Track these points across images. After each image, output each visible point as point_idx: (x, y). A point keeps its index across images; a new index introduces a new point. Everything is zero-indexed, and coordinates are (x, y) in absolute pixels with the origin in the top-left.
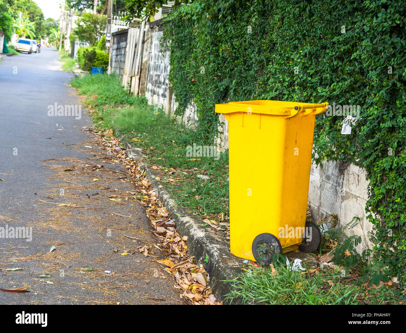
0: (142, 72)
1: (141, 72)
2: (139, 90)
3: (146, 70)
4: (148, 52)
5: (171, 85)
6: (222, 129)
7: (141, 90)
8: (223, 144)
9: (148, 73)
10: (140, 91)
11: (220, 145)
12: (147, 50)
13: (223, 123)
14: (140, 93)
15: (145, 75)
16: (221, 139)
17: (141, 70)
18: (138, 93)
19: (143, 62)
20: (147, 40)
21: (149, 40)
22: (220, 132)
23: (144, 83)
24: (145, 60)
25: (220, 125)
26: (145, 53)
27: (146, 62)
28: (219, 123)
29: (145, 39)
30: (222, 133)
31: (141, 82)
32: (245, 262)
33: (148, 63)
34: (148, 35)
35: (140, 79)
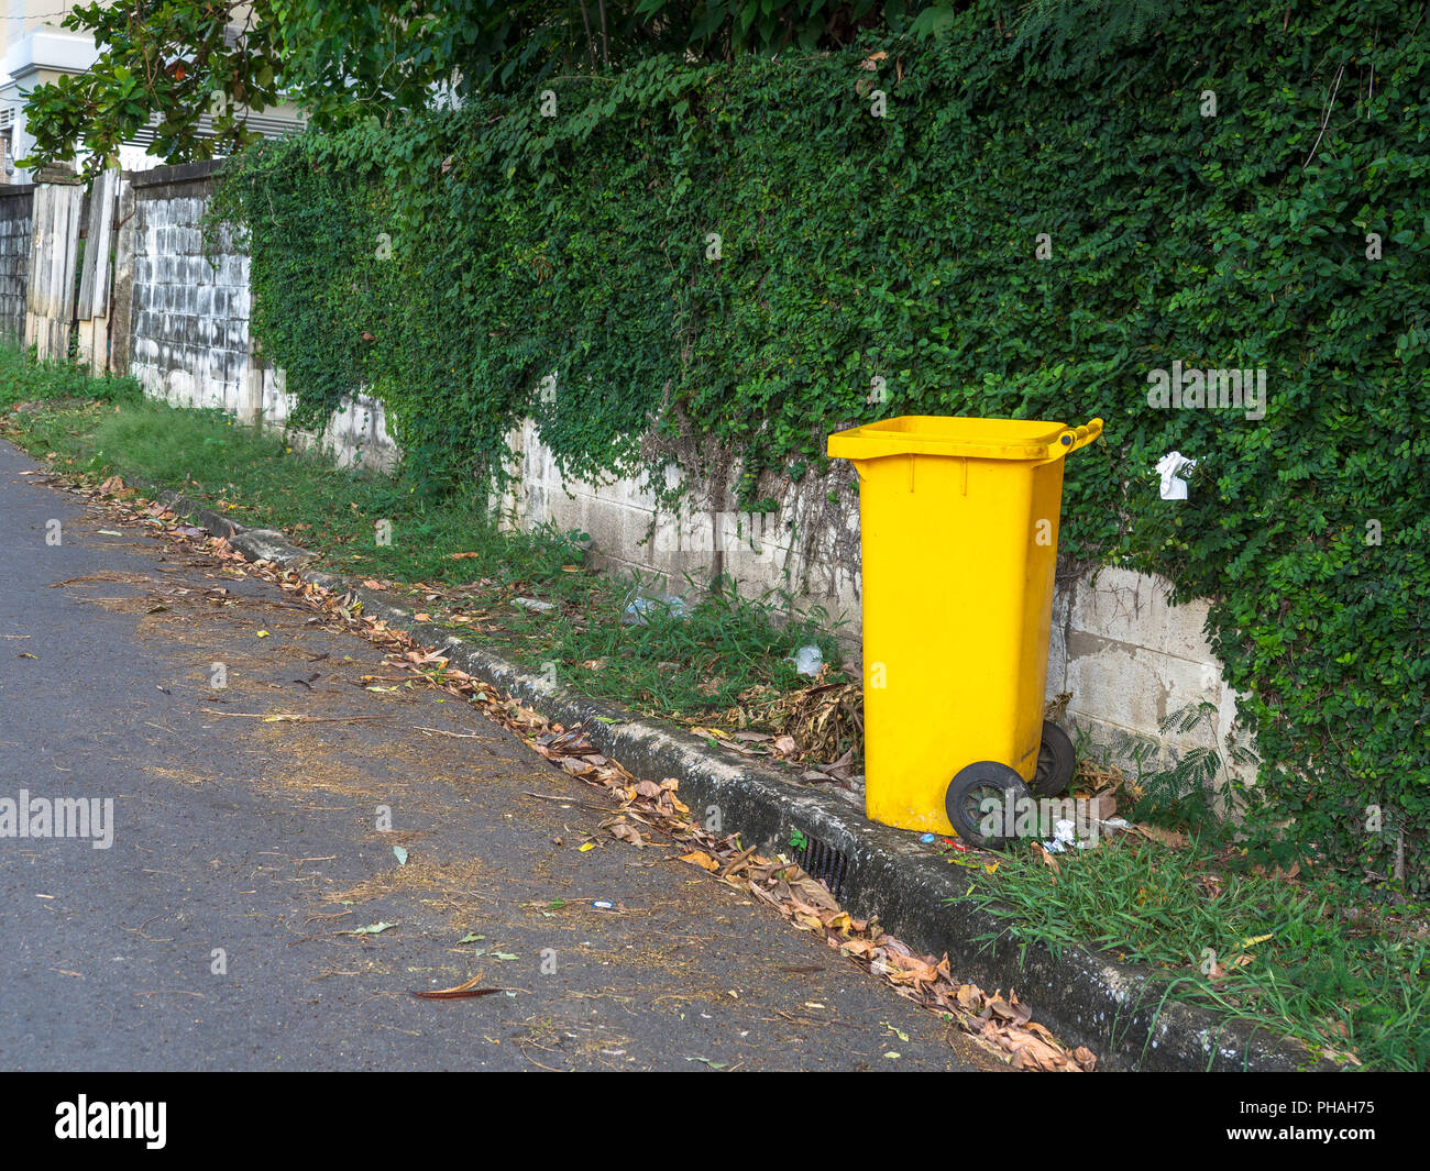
0: (117, 307)
1: (112, 309)
2: (108, 359)
3: (127, 303)
4: (130, 254)
5: (260, 347)
6: (516, 469)
7: (115, 358)
8: (521, 508)
9: (135, 314)
10: (112, 360)
11: (514, 511)
12: (126, 249)
13: (518, 453)
14: (112, 367)
15: (125, 318)
16: (515, 495)
17: (113, 302)
18: (108, 368)
19: (118, 280)
20: (125, 221)
21: (133, 222)
22: (509, 477)
23: (124, 338)
24: (122, 274)
25: (511, 460)
26: (121, 257)
27: (126, 281)
28: (508, 453)
29: (121, 218)
30: (517, 480)
31: (113, 336)
32: (928, 839)
33: (133, 284)
34: (127, 206)
35: (109, 328)
